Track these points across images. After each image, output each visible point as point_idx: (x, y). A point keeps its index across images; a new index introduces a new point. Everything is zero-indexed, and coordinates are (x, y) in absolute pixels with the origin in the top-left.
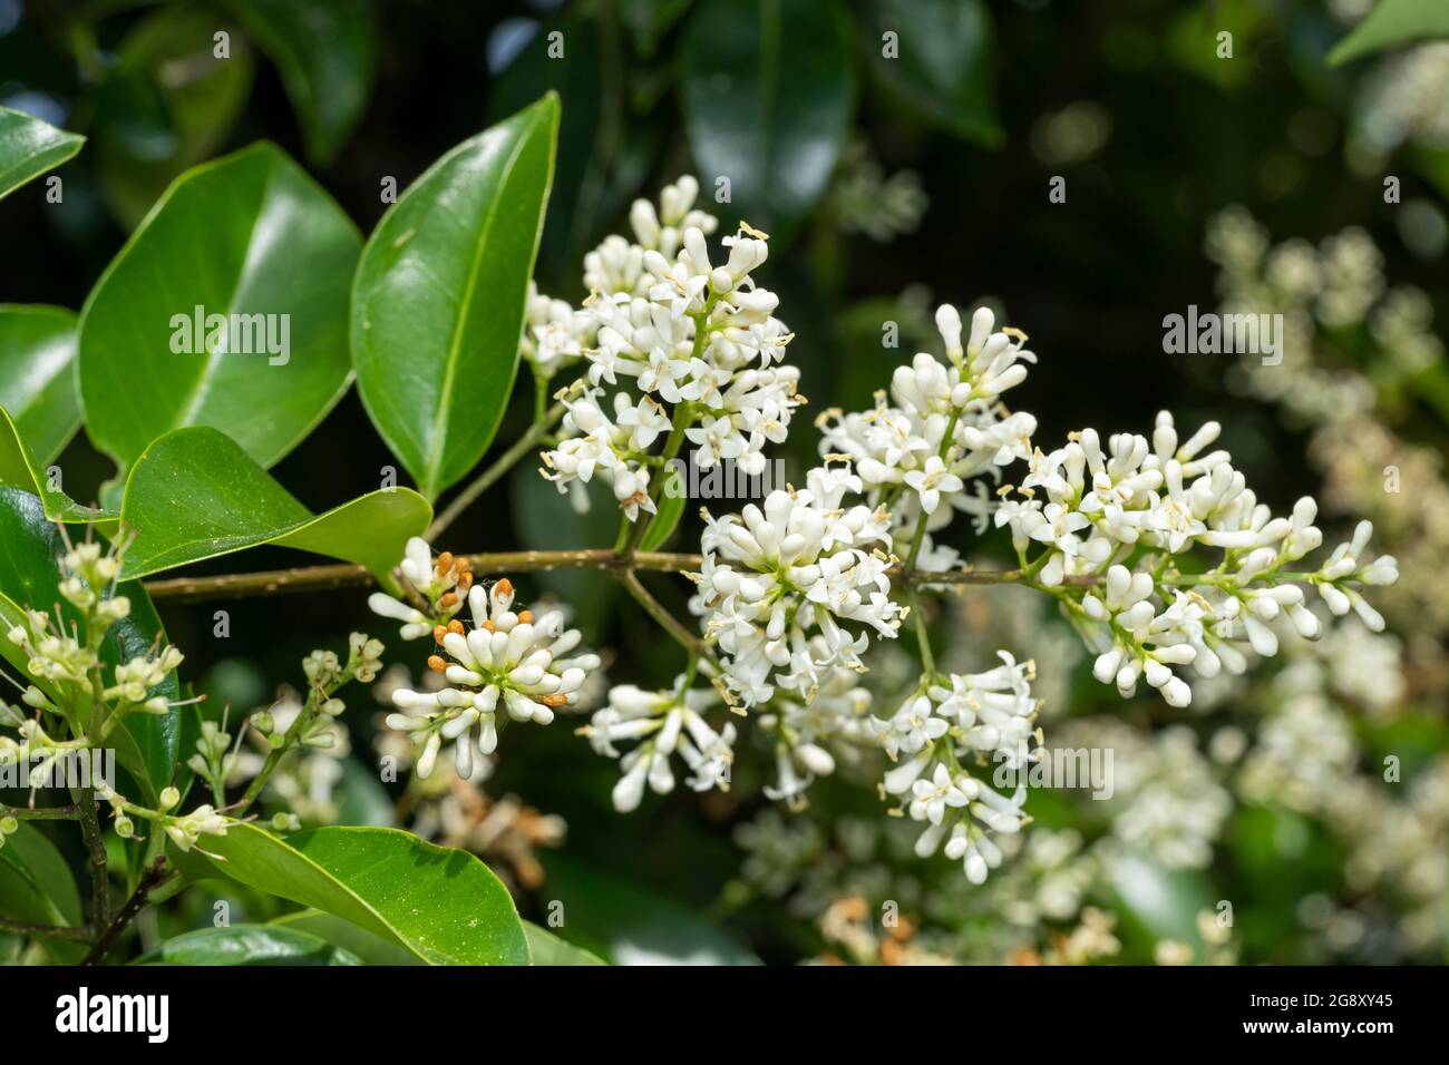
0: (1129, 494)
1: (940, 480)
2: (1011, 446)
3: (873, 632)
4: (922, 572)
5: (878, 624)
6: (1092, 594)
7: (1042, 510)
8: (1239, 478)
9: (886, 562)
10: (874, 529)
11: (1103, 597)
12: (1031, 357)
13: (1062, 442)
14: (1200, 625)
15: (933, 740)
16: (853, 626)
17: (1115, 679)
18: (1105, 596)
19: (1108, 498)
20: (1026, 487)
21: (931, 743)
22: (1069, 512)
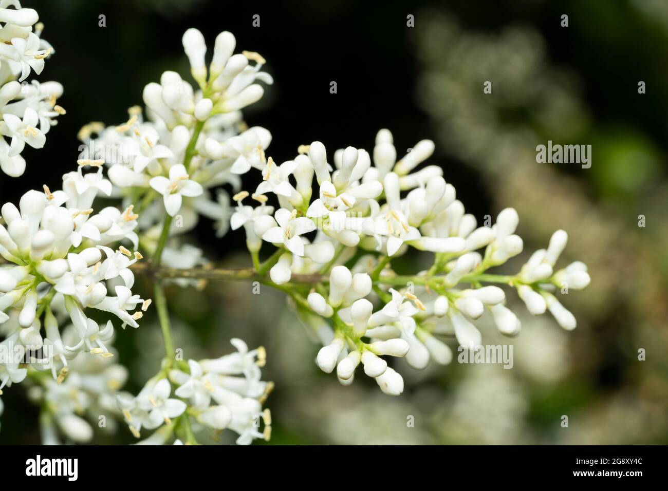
0: (352, 202)
1: (183, 186)
2: (247, 157)
3: (117, 321)
4: (167, 268)
5: (123, 315)
6: (317, 291)
7: (273, 215)
8: (451, 190)
9: (131, 258)
10: (122, 228)
11: (326, 294)
12: (268, 79)
13: (292, 154)
14: (413, 321)
15: (172, 419)
16: (99, 316)
17: (335, 369)
18: (328, 293)
19: (332, 205)
20: (259, 194)
21: (169, 421)
22: (297, 216)
